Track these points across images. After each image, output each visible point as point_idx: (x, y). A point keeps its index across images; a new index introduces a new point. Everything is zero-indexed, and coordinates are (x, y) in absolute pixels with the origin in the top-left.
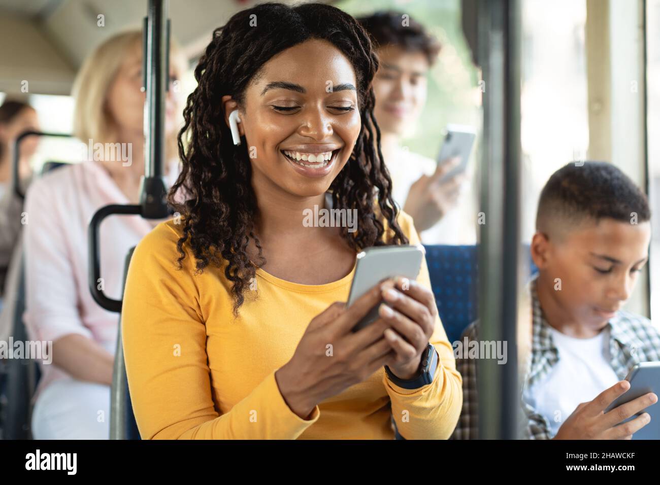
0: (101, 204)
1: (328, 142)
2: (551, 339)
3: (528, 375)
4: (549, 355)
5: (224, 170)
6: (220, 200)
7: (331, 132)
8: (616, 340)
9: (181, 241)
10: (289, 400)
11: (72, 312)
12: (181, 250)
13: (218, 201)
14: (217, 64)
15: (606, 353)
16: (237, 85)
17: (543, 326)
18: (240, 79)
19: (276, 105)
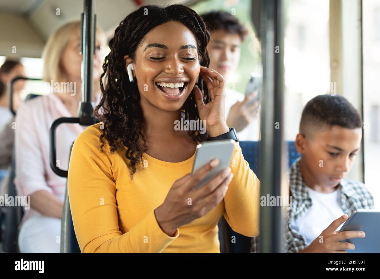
0: (57, 117)
1: (180, 76)
2: (308, 193)
3: (294, 214)
4: (307, 202)
5: (125, 96)
6: (123, 112)
7: (183, 71)
8: (345, 194)
9: (102, 136)
10: (162, 225)
11: (41, 178)
12: (102, 141)
13: (122, 114)
14: (120, 38)
15: (339, 202)
16: (131, 48)
17: (303, 186)
18: (133, 44)
19: (152, 57)
